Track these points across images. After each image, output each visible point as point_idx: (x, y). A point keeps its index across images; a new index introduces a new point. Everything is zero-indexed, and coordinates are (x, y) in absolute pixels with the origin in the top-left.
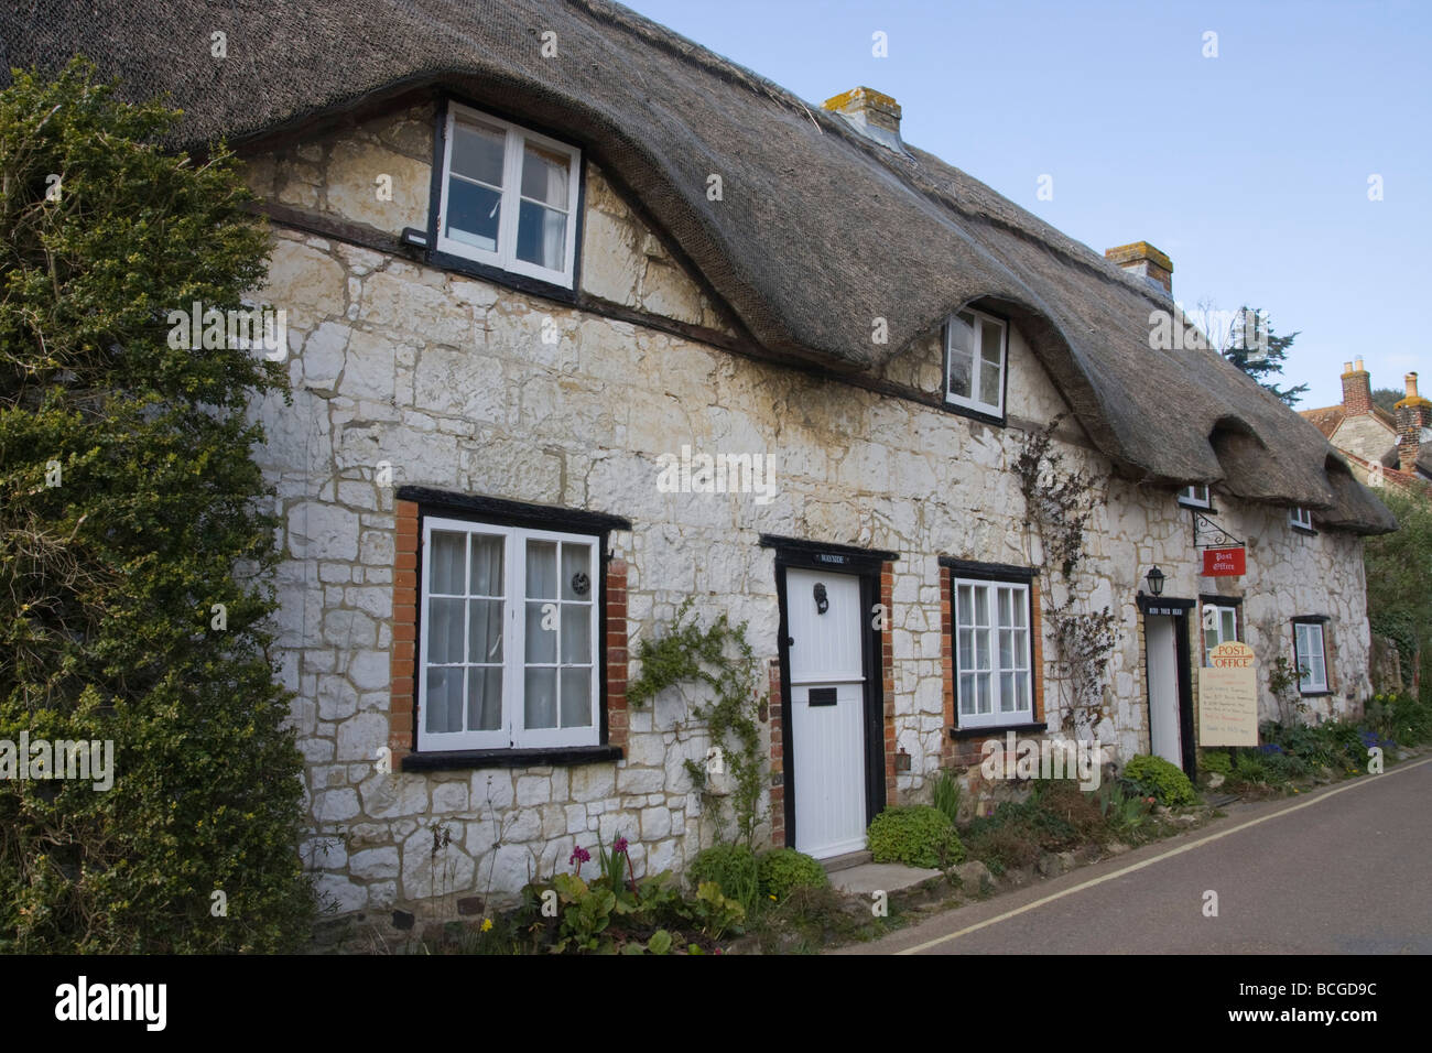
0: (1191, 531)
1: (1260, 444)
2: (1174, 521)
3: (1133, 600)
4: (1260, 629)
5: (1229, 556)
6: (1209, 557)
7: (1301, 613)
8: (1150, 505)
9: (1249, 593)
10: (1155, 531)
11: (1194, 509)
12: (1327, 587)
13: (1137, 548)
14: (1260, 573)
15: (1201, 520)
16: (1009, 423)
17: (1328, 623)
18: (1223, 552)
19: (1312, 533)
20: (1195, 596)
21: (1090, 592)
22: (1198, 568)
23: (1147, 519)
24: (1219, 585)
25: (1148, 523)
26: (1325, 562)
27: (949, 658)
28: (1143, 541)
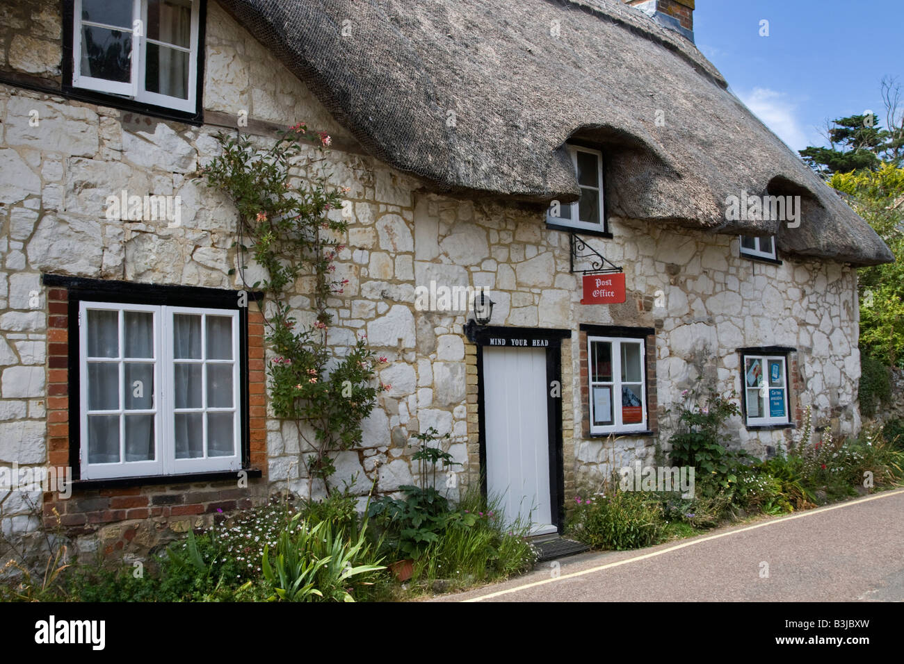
0: (567, 255)
1: (657, 160)
2: (537, 244)
3: (459, 330)
4: (688, 362)
5: (609, 283)
6: (589, 284)
7: (750, 345)
8: (494, 223)
9: (668, 324)
10: (502, 254)
11: (572, 232)
12: (796, 318)
13: (470, 273)
14: (690, 303)
15: (578, 244)
16: (207, 118)
17: (793, 354)
18: (603, 278)
19: (776, 263)
20: (573, 326)
21: (367, 320)
22: (578, 296)
23: (488, 240)
24: (614, 314)
25: (490, 245)
26: (794, 293)
27: (63, 399)
28: (479, 265)
